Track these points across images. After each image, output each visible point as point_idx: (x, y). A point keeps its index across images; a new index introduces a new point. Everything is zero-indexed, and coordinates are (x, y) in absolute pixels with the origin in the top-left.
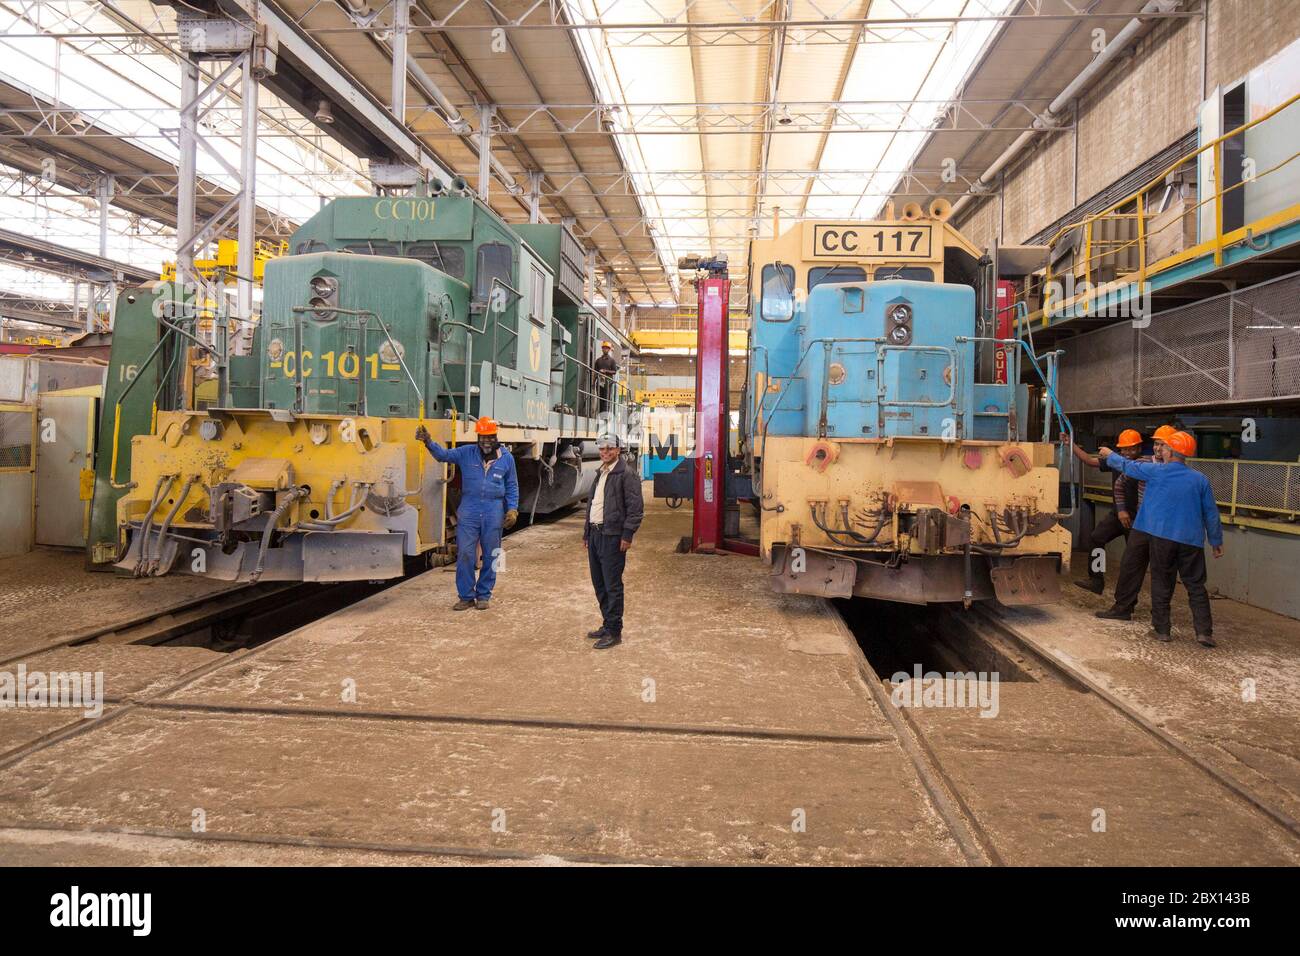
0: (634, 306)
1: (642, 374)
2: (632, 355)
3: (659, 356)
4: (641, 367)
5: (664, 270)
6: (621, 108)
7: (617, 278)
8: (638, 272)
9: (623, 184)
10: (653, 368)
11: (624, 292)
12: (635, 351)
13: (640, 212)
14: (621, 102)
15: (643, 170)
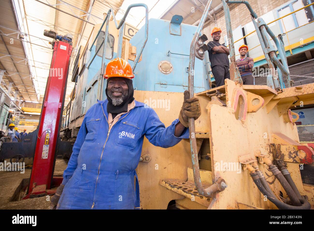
0: (24, 101)
1: (24, 118)
2: (21, 113)
3: (30, 115)
4: (24, 117)
5: (35, 92)
6: (27, 35)
7: (20, 92)
8: (27, 91)
9: (25, 62)
10: (28, 117)
11: (21, 97)
12: (23, 113)
13: (30, 73)
14: (27, 33)
15: (32, 60)
